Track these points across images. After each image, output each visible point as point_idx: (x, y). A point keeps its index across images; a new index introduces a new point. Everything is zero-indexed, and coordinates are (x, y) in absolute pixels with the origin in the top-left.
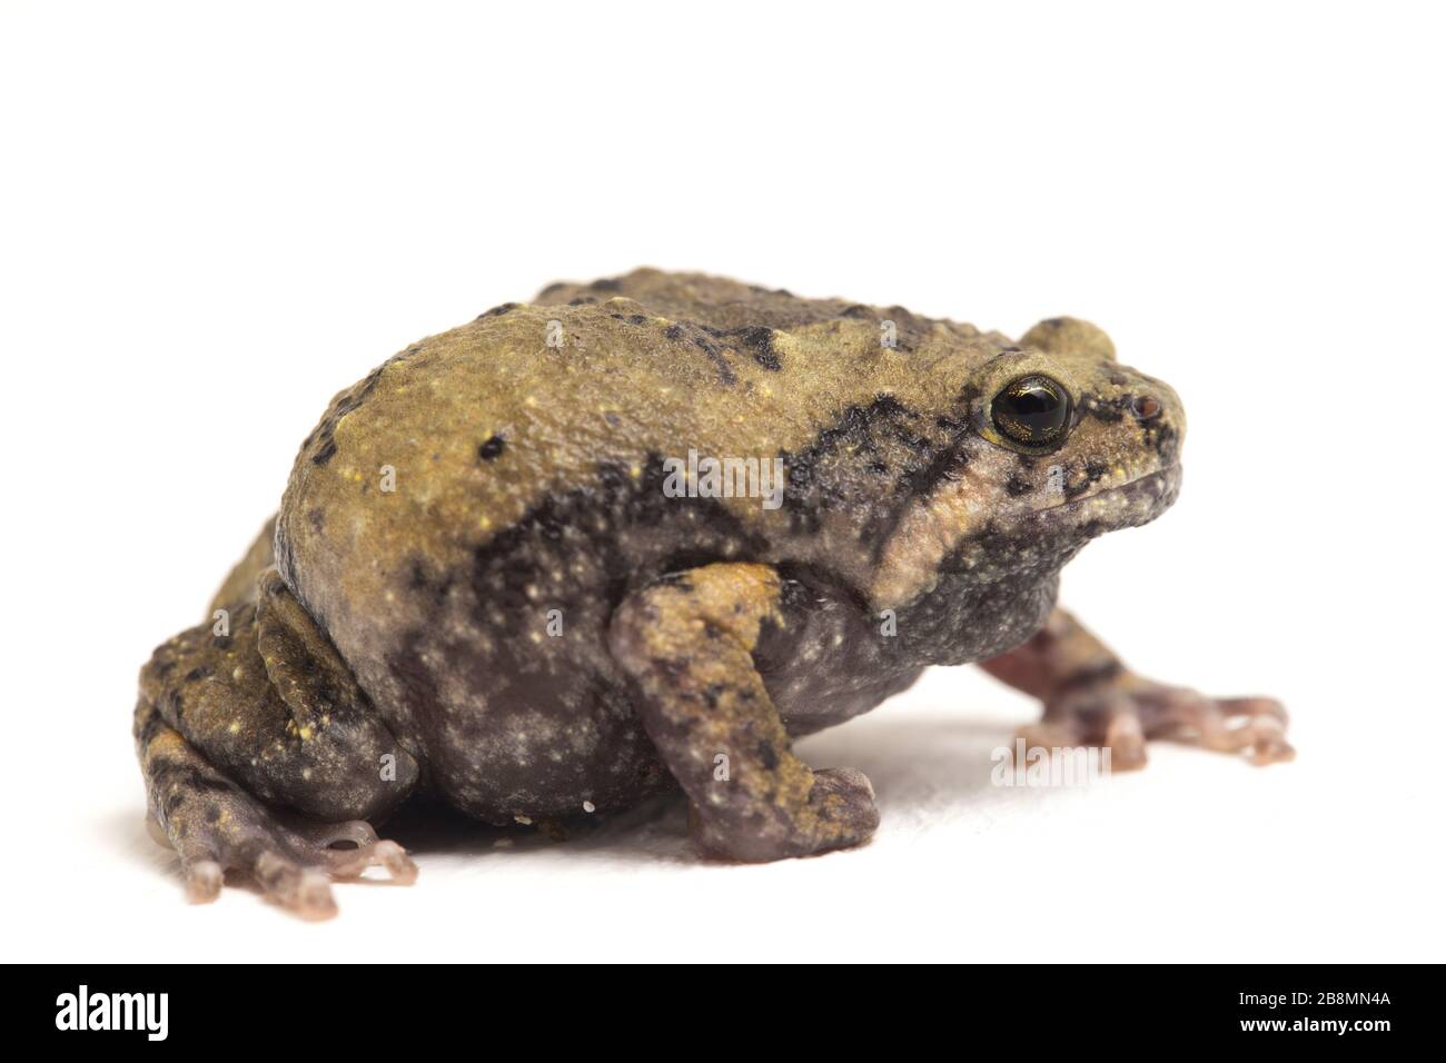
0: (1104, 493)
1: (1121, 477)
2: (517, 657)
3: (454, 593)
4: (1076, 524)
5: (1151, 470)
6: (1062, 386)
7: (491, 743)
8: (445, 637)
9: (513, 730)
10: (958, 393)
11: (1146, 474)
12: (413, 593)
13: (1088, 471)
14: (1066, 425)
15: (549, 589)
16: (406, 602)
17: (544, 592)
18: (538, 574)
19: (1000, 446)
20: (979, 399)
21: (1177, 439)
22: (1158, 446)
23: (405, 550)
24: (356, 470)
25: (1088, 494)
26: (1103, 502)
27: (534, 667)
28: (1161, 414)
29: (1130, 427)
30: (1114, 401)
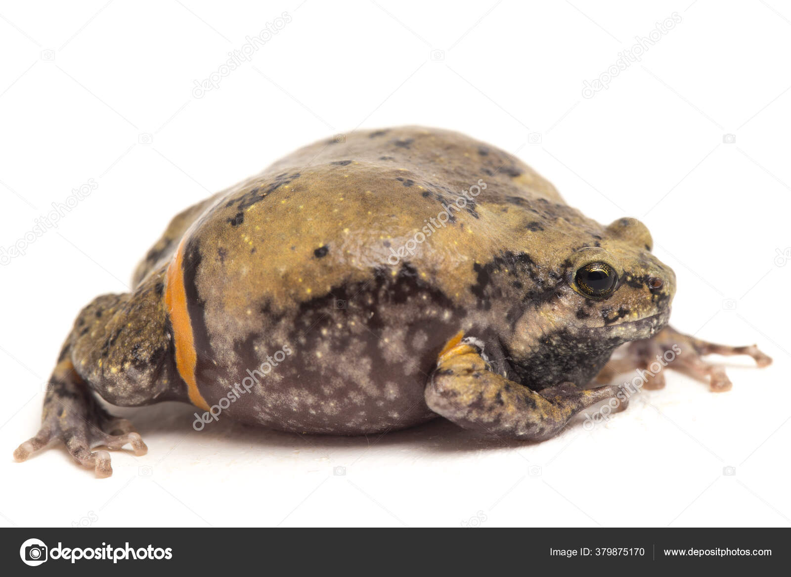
0: (625, 324)
1: (635, 317)
2: (306, 362)
3: (283, 322)
4: (608, 337)
5: (652, 314)
6: (614, 269)
7: (279, 397)
8: (271, 342)
9: (292, 395)
10: (562, 262)
11: (648, 316)
12: (262, 315)
13: (619, 312)
14: (612, 288)
15: (333, 331)
16: (257, 318)
17: (330, 333)
18: (329, 323)
19: (578, 293)
20: (571, 268)
21: (669, 300)
22: (658, 303)
23: (264, 292)
24: (251, 239)
25: (617, 323)
26: (623, 329)
27: (313, 369)
28: (661, 288)
29: (645, 292)
30: (640, 278)
